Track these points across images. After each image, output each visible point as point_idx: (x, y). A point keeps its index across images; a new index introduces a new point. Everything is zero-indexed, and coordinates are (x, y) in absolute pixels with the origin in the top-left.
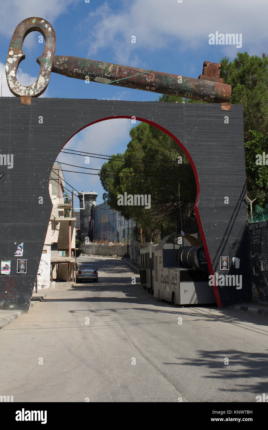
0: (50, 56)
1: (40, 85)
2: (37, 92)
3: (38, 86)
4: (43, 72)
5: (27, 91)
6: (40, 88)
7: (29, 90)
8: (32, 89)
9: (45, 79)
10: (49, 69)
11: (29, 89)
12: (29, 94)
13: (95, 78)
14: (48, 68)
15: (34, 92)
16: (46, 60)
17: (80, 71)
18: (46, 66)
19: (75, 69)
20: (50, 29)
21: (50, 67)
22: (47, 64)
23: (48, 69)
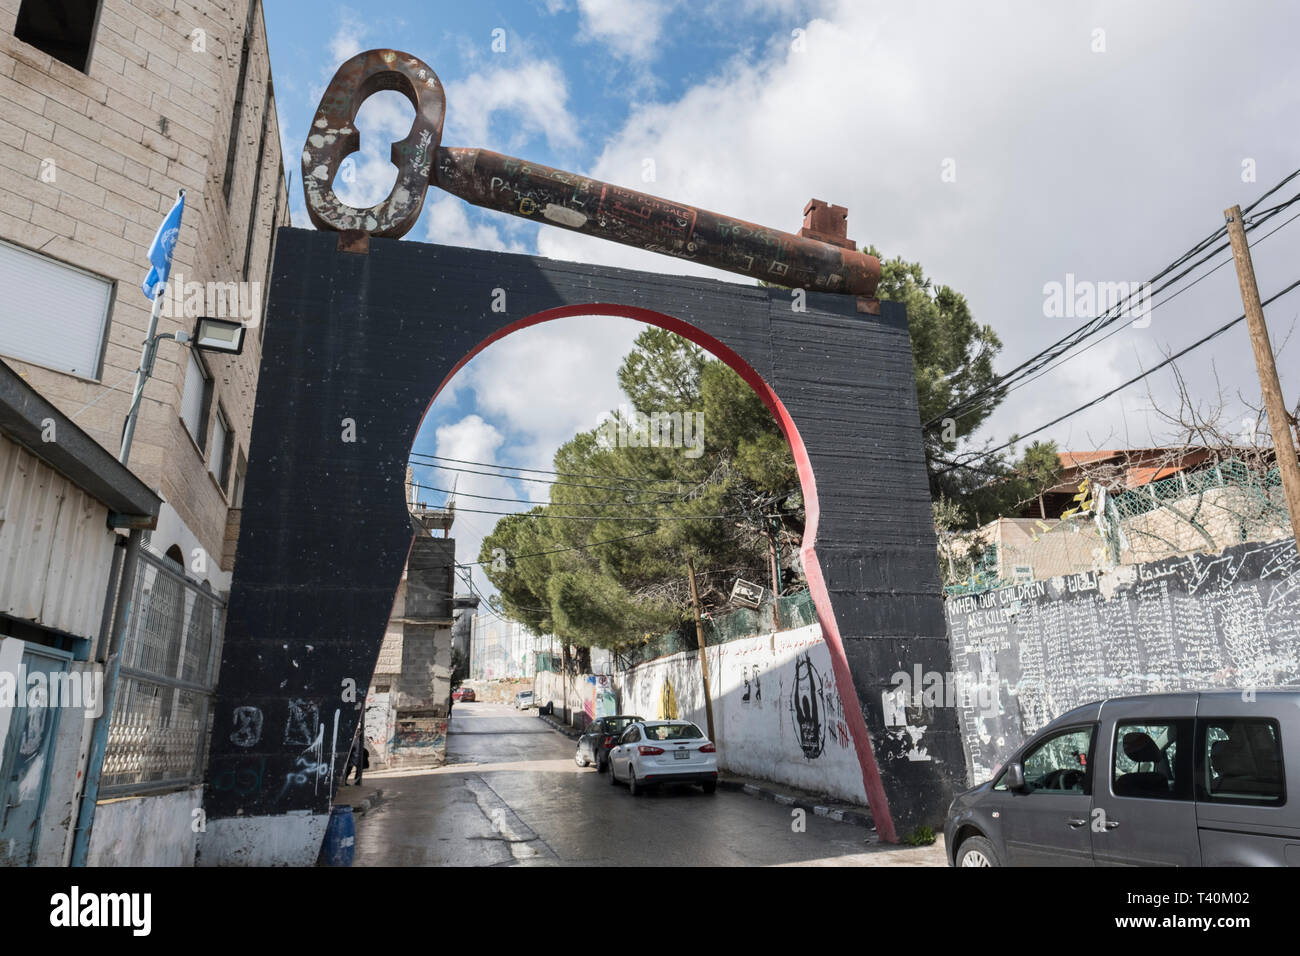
0: (429, 142)
1: (396, 208)
2: (386, 224)
3: (392, 211)
4: (405, 179)
5: (358, 220)
6: (395, 216)
7: (365, 216)
8: (373, 216)
9: (411, 195)
10: (424, 173)
11: (364, 214)
12: (363, 226)
13: (545, 208)
14: (420, 169)
15: (379, 224)
16: (418, 150)
17: (508, 184)
18: (415, 165)
19: (494, 179)
20: (431, 81)
21: (427, 168)
22: (418, 159)
23: (421, 173)
